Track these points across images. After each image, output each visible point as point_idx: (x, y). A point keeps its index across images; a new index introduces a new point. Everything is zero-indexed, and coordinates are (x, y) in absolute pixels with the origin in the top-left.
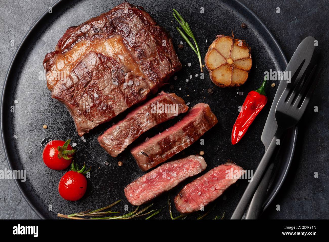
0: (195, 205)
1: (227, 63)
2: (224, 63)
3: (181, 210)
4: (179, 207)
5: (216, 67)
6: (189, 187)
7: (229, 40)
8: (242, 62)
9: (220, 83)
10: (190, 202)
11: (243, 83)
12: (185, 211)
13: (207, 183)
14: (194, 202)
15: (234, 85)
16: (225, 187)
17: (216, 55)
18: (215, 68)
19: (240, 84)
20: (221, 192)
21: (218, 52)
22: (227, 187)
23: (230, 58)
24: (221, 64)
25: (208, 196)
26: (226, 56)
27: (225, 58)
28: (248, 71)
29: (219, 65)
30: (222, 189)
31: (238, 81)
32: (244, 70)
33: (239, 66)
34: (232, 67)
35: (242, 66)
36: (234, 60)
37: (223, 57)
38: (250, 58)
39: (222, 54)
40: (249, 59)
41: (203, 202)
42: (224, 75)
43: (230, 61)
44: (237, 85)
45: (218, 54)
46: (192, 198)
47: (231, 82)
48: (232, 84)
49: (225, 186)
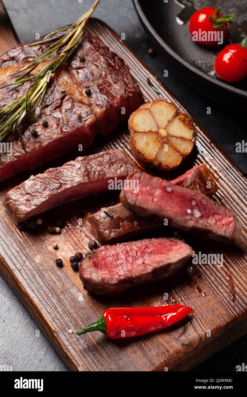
0: (106, 274)
1: (157, 132)
2: (154, 131)
3: (84, 274)
4: (83, 269)
5: (141, 130)
6: (107, 249)
7: (172, 108)
8: (179, 141)
9: (139, 151)
10: (101, 268)
11: (171, 167)
12: (89, 276)
13: (135, 252)
14: (106, 269)
15: (158, 163)
16: (158, 264)
17: (148, 117)
18: (139, 131)
19: (167, 166)
20: (149, 269)
21: (151, 114)
22: (161, 264)
23: (165, 128)
24: (149, 130)
25: (130, 268)
26: (160, 124)
27: (158, 126)
28: (183, 155)
29: (147, 130)
30: (153, 265)
31: (165, 161)
32: (178, 151)
33: (174, 144)
34: (163, 140)
35: (178, 146)
36: (170, 134)
37: (157, 123)
38: (192, 142)
39: (156, 120)
40: (189, 142)
41: (120, 274)
42: (148, 144)
43: (163, 132)
44: (161, 164)
45: (150, 117)
46: (105, 264)
47: (156, 157)
48: (155, 159)
49: (159, 262)
